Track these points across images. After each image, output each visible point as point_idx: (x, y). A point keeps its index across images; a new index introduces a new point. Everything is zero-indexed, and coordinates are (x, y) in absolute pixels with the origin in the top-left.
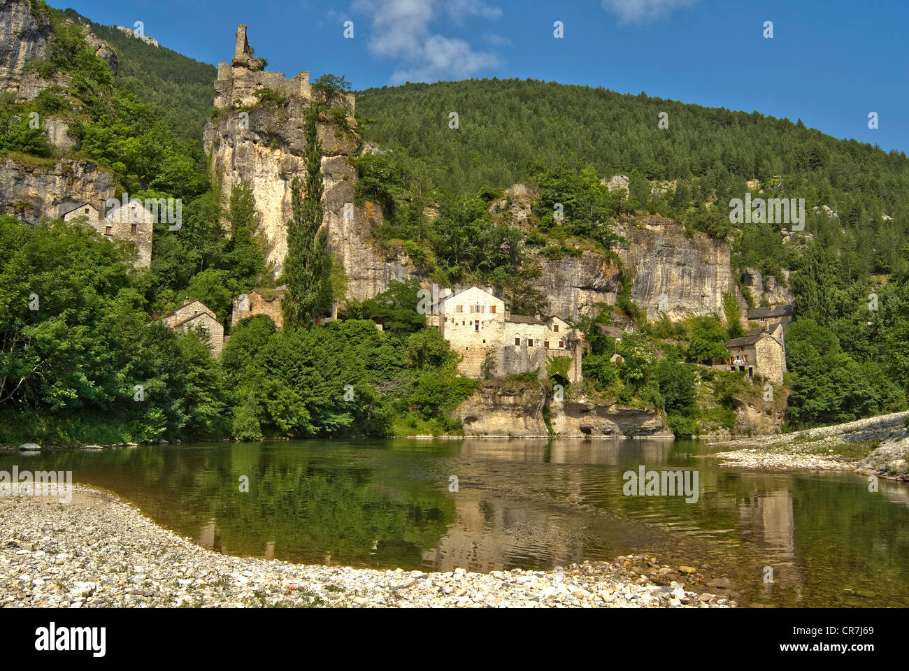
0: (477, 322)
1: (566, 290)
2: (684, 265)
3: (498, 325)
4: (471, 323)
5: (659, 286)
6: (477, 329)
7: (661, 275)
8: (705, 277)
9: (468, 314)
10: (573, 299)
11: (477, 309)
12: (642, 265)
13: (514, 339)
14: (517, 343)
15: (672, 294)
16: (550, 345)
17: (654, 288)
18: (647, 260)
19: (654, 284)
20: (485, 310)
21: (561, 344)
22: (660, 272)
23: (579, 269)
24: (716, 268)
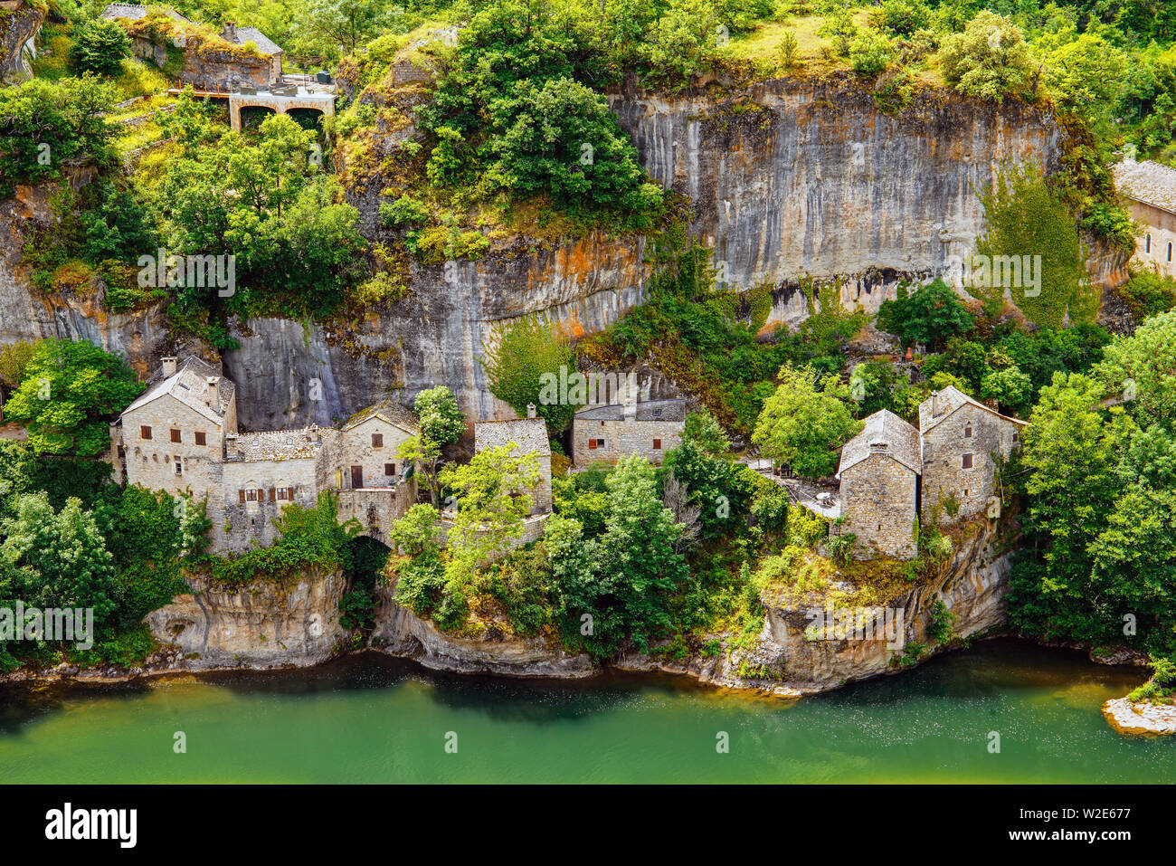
0: (177, 458)
1: (452, 328)
2: (878, 178)
3: (211, 468)
4: (167, 459)
5: (801, 236)
6: (179, 470)
7: (804, 211)
8: (955, 195)
9: (160, 443)
10: (469, 345)
11: (176, 436)
12: (738, 202)
13: (242, 492)
14: (252, 497)
15: (845, 246)
16: (365, 473)
17: (784, 243)
18: (757, 185)
19: (785, 234)
20: (188, 439)
21: (390, 469)
22: (803, 205)
23: (481, 284)
24: (990, 170)
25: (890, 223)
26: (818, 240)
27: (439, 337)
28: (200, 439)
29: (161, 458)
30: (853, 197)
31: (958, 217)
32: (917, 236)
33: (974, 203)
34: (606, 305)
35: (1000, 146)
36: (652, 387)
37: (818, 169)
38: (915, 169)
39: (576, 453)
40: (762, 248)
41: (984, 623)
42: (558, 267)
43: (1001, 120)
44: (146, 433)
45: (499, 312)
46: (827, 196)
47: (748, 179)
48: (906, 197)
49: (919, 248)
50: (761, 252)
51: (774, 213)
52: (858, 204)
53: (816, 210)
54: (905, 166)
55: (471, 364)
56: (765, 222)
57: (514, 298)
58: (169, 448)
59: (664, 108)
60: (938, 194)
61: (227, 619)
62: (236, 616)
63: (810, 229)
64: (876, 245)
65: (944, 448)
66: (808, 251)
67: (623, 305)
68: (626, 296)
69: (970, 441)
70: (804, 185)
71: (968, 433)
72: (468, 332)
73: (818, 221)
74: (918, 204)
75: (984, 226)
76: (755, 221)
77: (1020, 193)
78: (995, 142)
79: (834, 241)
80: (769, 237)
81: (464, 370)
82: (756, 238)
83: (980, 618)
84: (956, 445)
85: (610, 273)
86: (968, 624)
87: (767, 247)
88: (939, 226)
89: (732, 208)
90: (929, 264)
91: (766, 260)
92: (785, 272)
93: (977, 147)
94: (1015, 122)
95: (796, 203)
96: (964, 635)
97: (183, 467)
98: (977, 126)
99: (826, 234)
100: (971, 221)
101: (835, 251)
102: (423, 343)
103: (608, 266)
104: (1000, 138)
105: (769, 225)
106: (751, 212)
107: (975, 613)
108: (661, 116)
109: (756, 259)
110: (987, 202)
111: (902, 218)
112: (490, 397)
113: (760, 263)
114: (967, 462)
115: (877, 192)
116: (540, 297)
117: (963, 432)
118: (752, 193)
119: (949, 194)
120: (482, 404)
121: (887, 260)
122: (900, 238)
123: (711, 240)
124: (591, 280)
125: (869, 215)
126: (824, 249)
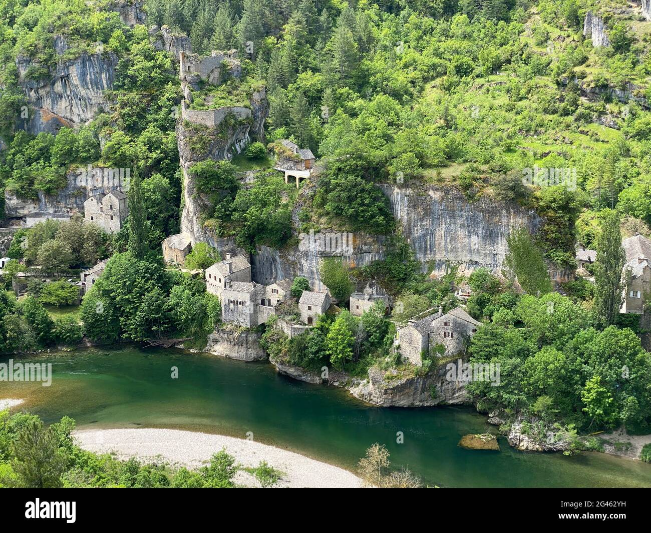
2: (468, 226)
3: (222, 290)
5: (443, 244)
7: (443, 235)
8: (498, 237)
11: (215, 278)
12: (419, 228)
13: (229, 300)
14: (232, 302)
15: (459, 250)
16: (271, 301)
17: (437, 246)
18: (426, 223)
19: (437, 242)
20: (218, 280)
21: (278, 302)
22: (443, 232)
24: (509, 229)
26: (449, 246)
27: (307, 260)
29: (213, 285)
30: (461, 233)
31: (499, 245)
32: (484, 250)
33: (504, 241)
34: (367, 258)
35: (512, 221)
36: (377, 290)
37: (448, 220)
38: (482, 225)
40: (429, 246)
41: (460, 400)
43: (512, 210)
44: (210, 276)
46: (452, 230)
47: (422, 220)
48: (479, 235)
49: (486, 255)
50: (428, 248)
51: (432, 234)
52: (462, 235)
53: (448, 235)
54: (478, 223)
55: (315, 271)
56: (429, 237)
58: (214, 282)
59: (398, 191)
60: (491, 236)
63: (446, 242)
64: (471, 251)
66: (446, 250)
67: (374, 260)
68: (375, 256)
70: (444, 225)
72: (314, 260)
73: (449, 239)
74: (484, 238)
75: (509, 250)
76: (425, 236)
77: (520, 240)
78: (510, 219)
79: (455, 248)
80: (430, 243)
82: (426, 242)
83: (458, 397)
85: (366, 247)
86: (453, 399)
87: (430, 247)
88: (492, 248)
89: (417, 230)
90: (490, 262)
91: (431, 251)
92: (438, 257)
93: (504, 221)
94: (517, 212)
95: (440, 232)
96: (451, 402)
97: (217, 288)
98: (504, 212)
99: (452, 244)
100: (504, 248)
101: (456, 251)
102: (303, 261)
103: (365, 244)
104: (512, 217)
105: (430, 238)
106: (423, 233)
107: (457, 395)
108: (398, 193)
109: (426, 250)
110: (509, 241)
111: (478, 243)
112: (322, 283)
113: (429, 252)
115: (469, 232)
118: (423, 225)
119: (495, 236)
121: (475, 258)
122: (478, 250)
123: (409, 240)
124: (359, 248)
125: (466, 240)
126: (452, 250)
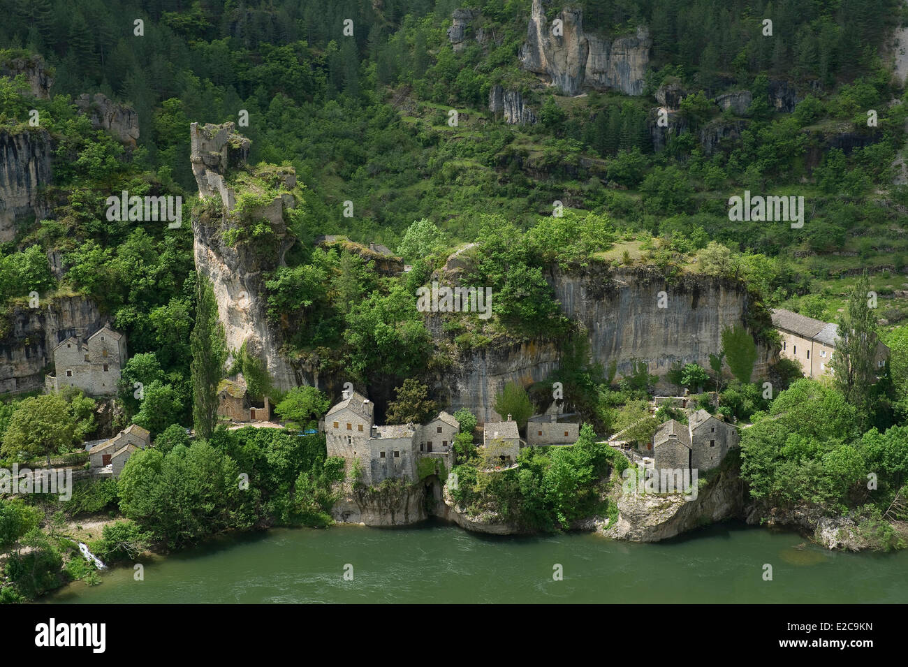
0: (349, 437)
1: (474, 379)
3: (365, 442)
4: (345, 437)
5: (632, 339)
6: (350, 442)
7: (633, 328)
8: (702, 322)
9: (343, 430)
10: (481, 387)
11: (349, 427)
12: (603, 323)
13: (381, 453)
14: (383, 455)
15: (652, 344)
16: (433, 445)
17: (624, 342)
18: (612, 316)
19: (625, 338)
20: (355, 428)
21: (445, 443)
22: (633, 325)
23: (488, 359)
24: (717, 311)
25: (672, 334)
26: (639, 341)
27: (467, 383)
28: (361, 428)
29: (343, 437)
30: (655, 322)
31: (703, 332)
32: (684, 340)
34: (543, 370)
35: (722, 300)
36: (564, 408)
37: (640, 309)
38: (683, 310)
39: (529, 438)
40: (614, 344)
42: (522, 351)
43: (722, 289)
44: (336, 425)
45: (496, 372)
46: (644, 321)
47: (608, 313)
48: (679, 322)
49: (685, 346)
50: (613, 346)
51: (619, 328)
52: (657, 325)
53: (639, 328)
54: (679, 308)
55: (482, 396)
56: (615, 333)
57: (502, 365)
58: (346, 433)
59: (571, 281)
60: (694, 321)
61: (369, 512)
62: (373, 510)
63: (636, 335)
64: (666, 343)
65: (702, 437)
66: (635, 346)
67: (550, 370)
68: (552, 365)
69: (714, 434)
70: (633, 316)
71: (713, 430)
72: (481, 381)
73: (640, 333)
74: (684, 325)
76: (611, 332)
78: (719, 298)
79: (646, 342)
80: (617, 339)
81: (478, 398)
82: (611, 340)
84: (707, 436)
85: (545, 355)
87: (616, 344)
88: (694, 336)
89: (601, 326)
91: (615, 350)
92: (623, 356)
93: (711, 300)
94: (728, 290)
95: (629, 324)
97: (352, 441)
98: (712, 291)
99: (643, 338)
100: (708, 334)
101: (647, 346)
102: (460, 386)
103: (544, 352)
104: (722, 295)
105: (617, 334)
106: (609, 328)
108: (569, 284)
109: (611, 350)
111: (678, 332)
112: (490, 411)
113: (613, 351)
114: (712, 444)
115: (666, 320)
116: (514, 365)
117: (710, 430)
118: (609, 319)
119: (699, 321)
120: (486, 414)
122: (676, 340)
123: (590, 340)
124: (537, 358)
125: (662, 330)
126: (642, 346)
